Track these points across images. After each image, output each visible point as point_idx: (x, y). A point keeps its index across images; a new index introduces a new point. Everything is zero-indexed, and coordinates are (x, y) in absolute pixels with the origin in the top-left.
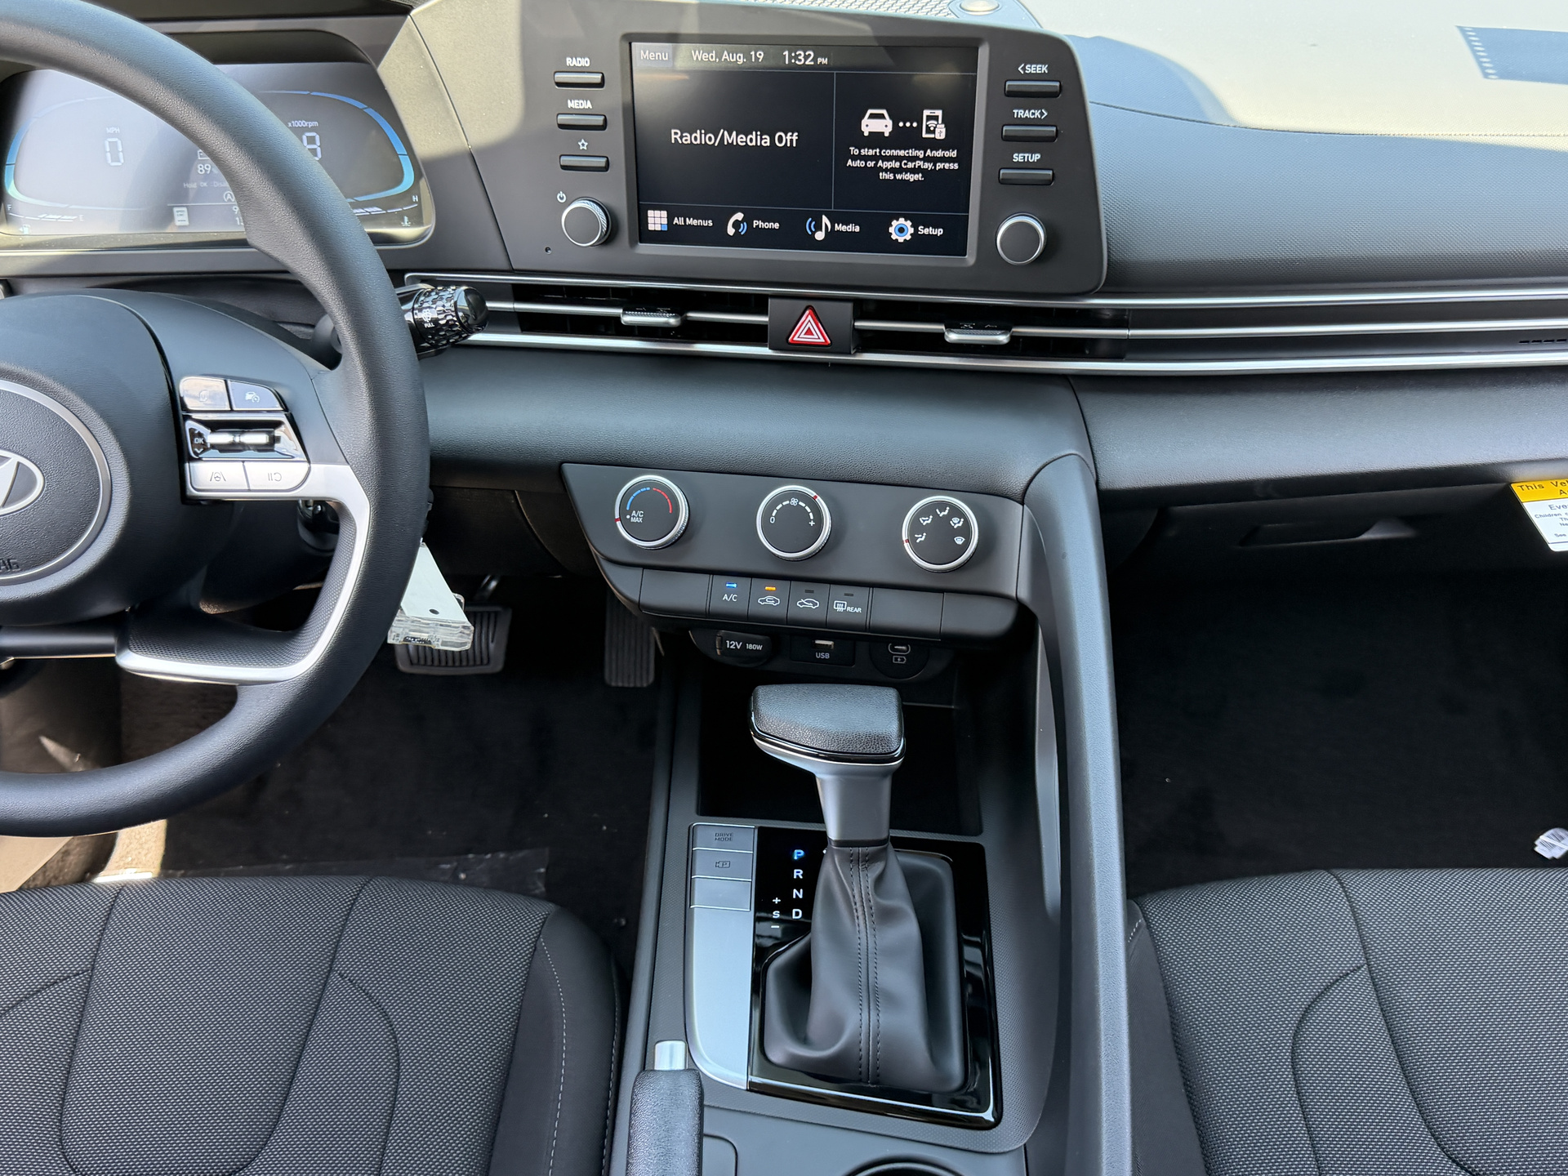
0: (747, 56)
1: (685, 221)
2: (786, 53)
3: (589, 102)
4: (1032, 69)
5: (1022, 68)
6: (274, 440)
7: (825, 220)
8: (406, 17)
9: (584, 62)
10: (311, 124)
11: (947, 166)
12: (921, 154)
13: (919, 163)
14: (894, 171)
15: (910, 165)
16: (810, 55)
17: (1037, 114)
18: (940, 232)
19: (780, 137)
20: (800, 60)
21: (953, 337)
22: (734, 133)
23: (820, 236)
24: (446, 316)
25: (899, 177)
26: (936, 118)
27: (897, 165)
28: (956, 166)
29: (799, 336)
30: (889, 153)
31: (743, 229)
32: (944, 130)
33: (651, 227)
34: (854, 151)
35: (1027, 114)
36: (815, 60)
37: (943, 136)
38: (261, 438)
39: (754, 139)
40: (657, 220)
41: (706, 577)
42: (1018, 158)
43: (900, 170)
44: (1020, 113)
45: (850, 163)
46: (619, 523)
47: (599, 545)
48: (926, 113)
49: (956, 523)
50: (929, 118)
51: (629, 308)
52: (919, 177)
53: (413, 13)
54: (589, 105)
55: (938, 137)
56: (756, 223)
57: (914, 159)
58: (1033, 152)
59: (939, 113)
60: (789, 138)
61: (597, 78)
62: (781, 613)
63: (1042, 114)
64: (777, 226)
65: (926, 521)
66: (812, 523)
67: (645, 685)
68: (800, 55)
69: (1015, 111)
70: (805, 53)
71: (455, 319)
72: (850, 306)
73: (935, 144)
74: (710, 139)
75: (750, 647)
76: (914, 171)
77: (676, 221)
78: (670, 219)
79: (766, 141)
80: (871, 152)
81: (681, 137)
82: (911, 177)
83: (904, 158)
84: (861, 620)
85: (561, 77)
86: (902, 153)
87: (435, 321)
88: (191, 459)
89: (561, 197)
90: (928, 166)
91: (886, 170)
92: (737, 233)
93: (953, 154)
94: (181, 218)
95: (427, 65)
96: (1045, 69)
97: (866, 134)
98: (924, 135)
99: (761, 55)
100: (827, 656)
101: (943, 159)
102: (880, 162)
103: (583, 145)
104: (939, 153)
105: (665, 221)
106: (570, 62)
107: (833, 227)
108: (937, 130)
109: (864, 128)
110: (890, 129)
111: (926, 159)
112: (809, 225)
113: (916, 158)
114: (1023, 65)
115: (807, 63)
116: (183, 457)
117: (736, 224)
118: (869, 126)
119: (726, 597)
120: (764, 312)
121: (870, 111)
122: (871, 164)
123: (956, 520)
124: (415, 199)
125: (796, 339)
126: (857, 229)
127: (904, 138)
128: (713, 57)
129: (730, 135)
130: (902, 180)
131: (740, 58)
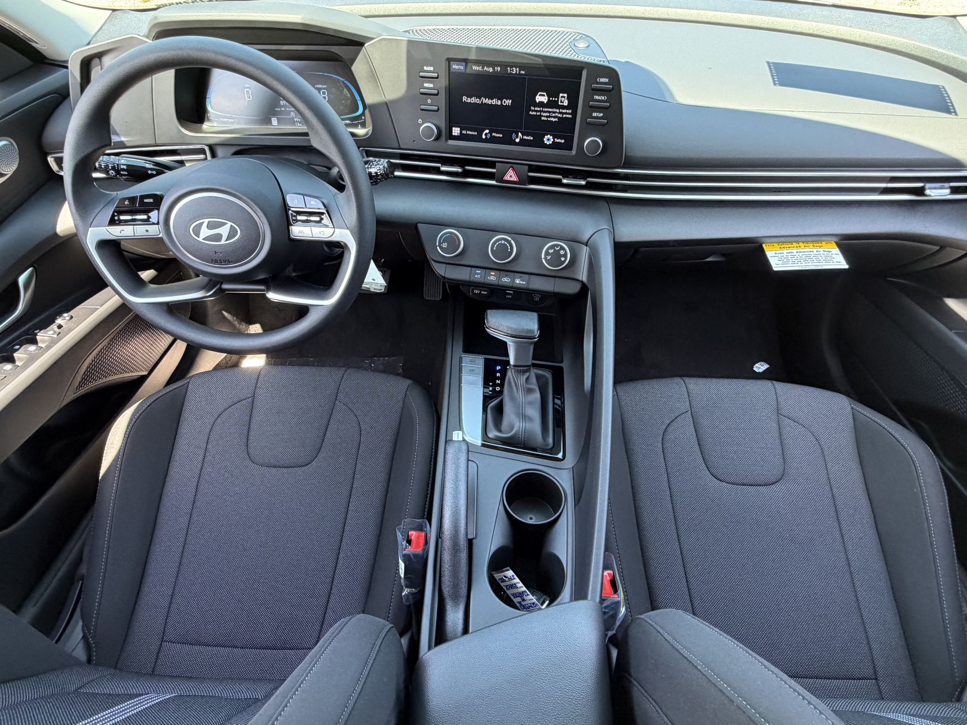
0: (494, 69)
1: (467, 132)
2: (509, 68)
3: (432, 84)
4: (602, 80)
6: (322, 219)
7: (520, 134)
8: (363, 48)
9: (431, 69)
10: (324, 86)
11: (567, 116)
12: (558, 111)
13: (556, 114)
14: (547, 117)
15: (553, 115)
16: (518, 70)
17: (603, 98)
18: (563, 141)
19: (505, 101)
20: (514, 72)
21: (565, 181)
22: (487, 99)
23: (517, 140)
25: (549, 119)
26: (564, 97)
27: (549, 115)
28: (571, 116)
29: (507, 178)
30: (546, 110)
31: (489, 136)
32: (567, 102)
33: (454, 134)
34: (532, 108)
35: (599, 98)
36: (519, 72)
37: (566, 104)
38: (318, 219)
39: (495, 102)
40: (456, 131)
41: (469, 269)
42: (594, 114)
43: (550, 117)
44: (597, 97)
45: (530, 113)
46: (438, 247)
47: (430, 255)
48: (561, 95)
49: (562, 252)
50: (562, 97)
51: (444, 164)
52: (556, 119)
53: (365, 45)
54: (432, 86)
55: (564, 104)
56: (493, 134)
57: (554, 112)
58: (600, 113)
59: (566, 95)
60: (508, 102)
61: (436, 75)
62: (496, 283)
63: (605, 98)
64: (501, 136)
65: (551, 251)
66: (509, 250)
67: (438, 299)
68: (514, 69)
69: (595, 96)
70: (516, 69)
71: (384, 172)
72: (527, 167)
73: (563, 107)
74: (478, 101)
75: (482, 292)
76: (555, 117)
77: (463, 132)
78: (461, 131)
79: (499, 103)
80: (539, 109)
81: (467, 100)
82: (554, 120)
83: (552, 112)
84: (525, 287)
85: (422, 74)
86: (551, 110)
87: (376, 173)
88: (292, 225)
89: (420, 121)
90: (560, 116)
91: (544, 116)
92: (486, 137)
93: (570, 111)
94: (275, 122)
95: (370, 66)
96: (607, 80)
97: (538, 102)
98: (560, 104)
99: (499, 69)
100: (510, 297)
101: (566, 113)
102: (542, 114)
103: (429, 101)
104: (564, 111)
105: (459, 132)
106: (425, 68)
107: (523, 137)
108: (565, 102)
109: (537, 99)
110: (547, 100)
111: (560, 113)
112: (514, 136)
113: (556, 112)
114: (599, 79)
115: (516, 73)
116: (289, 224)
117: (486, 134)
118: (539, 99)
119: (476, 276)
120: (494, 168)
121: (539, 93)
122: (538, 114)
123: (562, 251)
124: (363, 118)
125: (506, 179)
126: (532, 138)
127: (552, 104)
128: (480, 68)
129: (485, 100)
130: (550, 120)
131: (491, 70)
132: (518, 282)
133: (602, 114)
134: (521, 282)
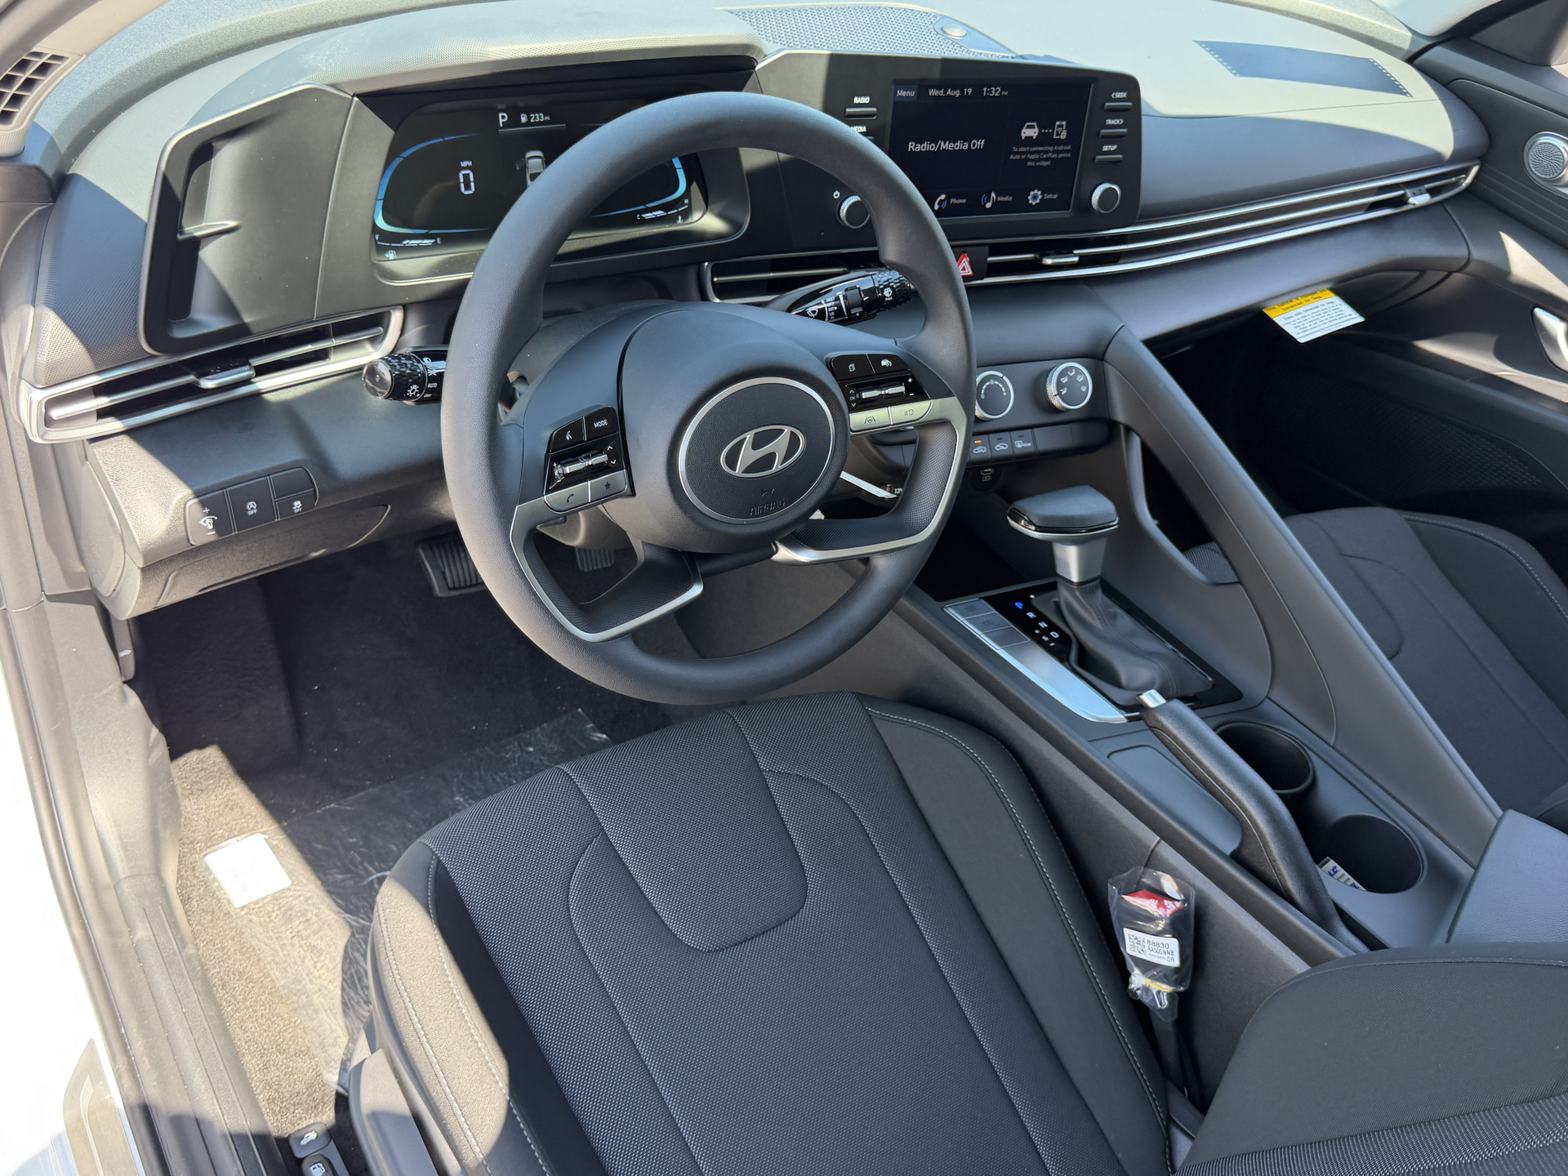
0: (962, 92)
2: (985, 89)
3: (865, 127)
4: (1118, 95)
5: (1113, 95)
7: (993, 195)
8: (753, 72)
9: (866, 100)
11: (1064, 155)
12: (1051, 149)
13: (1050, 155)
14: (1036, 160)
15: (1045, 156)
16: (998, 90)
17: (1118, 122)
18: (1055, 196)
19: (974, 143)
20: (992, 93)
21: (1045, 261)
22: (947, 143)
23: (989, 205)
25: (1038, 164)
26: (1062, 126)
27: (1038, 156)
28: (1069, 155)
30: (1034, 149)
31: (944, 205)
32: (1065, 134)
34: (1015, 149)
35: (1113, 122)
36: (1001, 92)
37: (1065, 137)
39: (959, 145)
42: (1105, 148)
43: (1039, 160)
44: (1110, 122)
45: (1012, 157)
48: (1058, 123)
49: (1080, 379)
50: (1059, 126)
52: (1049, 163)
53: (757, 69)
54: (865, 129)
55: (1062, 137)
56: (952, 201)
57: (1047, 152)
58: (1113, 144)
59: (1064, 123)
60: (979, 143)
61: (873, 110)
63: (1121, 121)
64: (964, 201)
65: (1065, 380)
68: (993, 90)
69: (1107, 121)
70: (996, 88)
72: (987, 247)
73: (1060, 142)
74: (932, 147)
76: (1046, 160)
79: (966, 146)
80: (1024, 149)
81: (915, 147)
82: (1044, 164)
83: (1042, 151)
84: (1033, 449)
85: (849, 111)
86: (1041, 149)
89: (836, 194)
90: (1055, 156)
91: (1032, 160)
92: (940, 208)
93: (1069, 148)
96: (1124, 94)
97: (1023, 138)
98: (1055, 137)
99: (970, 91)
101: (1063, 151)
102: (1029, 156)
104: (1061, 148)
106: (857, 100)
107: (997, 198)
108: (1062, 134)
109: (1022, 134)
110: (1037, 134)
111: (1055, 152)
112: (983, 198)
113: (1048, 152)
114: (1114, 93)
115: (996, 94)
117: (940, 203)
118: (1026, 133)
121: (1027, 124)
122: (1023, 157)
124: (686, 201)
126: (1011, 199)
127: (1044, 139)
128: (941, 93)
129: (945, 143)
130: (1040, 166)
131: (957, 93)
132: (1019, 446)
133: (1115, 147)
134: (1025, 445)
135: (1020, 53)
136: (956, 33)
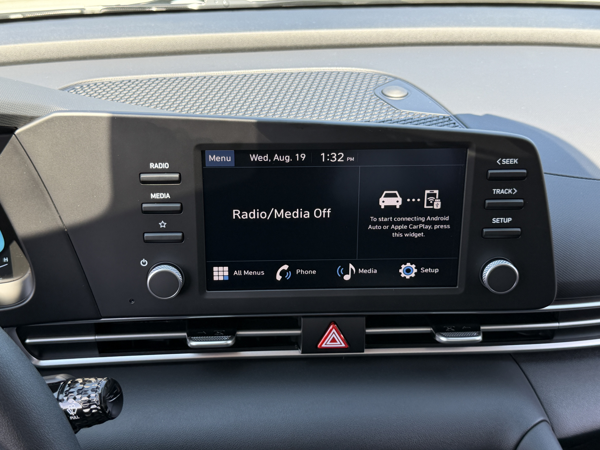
0: (293, 157)
1: (243, 273)
2: (323, 154)
3: (168, 194)
4: (505, 162)
5: (499, 162)
7: (351, 266)
8: (11, 136)
9: (165, 166)
11: (442, 227)
12: (423, 219)
13: (421, 226)
14: (402, 231)
15: (415, 227)
16: (341, 155)
17: (510, 191)
18: (436, 271)
19: (318, 212)
20: (334, 159)
21: (441, 338)
22: (282, 210)
24: (90, 406)
25: (407, 235)
26: (434, 195)
27: (406, 227)
28: (449, 227)
29: (327, 343)
30: (399, 219)
31: (289, 276)
32: (440, 203)
34: (373, 219)
35: (503, 192)
36: (344, 158)
37: (439, 207)
39: (298, 214)
42: (496, 221)
43: (408, 231)
44: (498, 191)
45: (370, 227)
48: (427, 192)
50: (429, 195)
52: (421, 235)
53: (17, 132)
54: (168, 196)
55: (435, 207)
56: (298, 271)
57: (417, 223)
58: (506, 217)
59: (436, 192)
60: (324, 212)
61: (175, 176)
63: (513, 191)
64: (314, 272)
68: (334, 155)
69: (494, 190)
70: (337, 154)
71: (99, 408)
72: (364, 319)
73: (434, 212)
74: (263, 215)
76: (417, 231)
77: (235, 273)
78: (231, 272)
79: (307, 215)
80: (386, 220)
81: (241, 215)
82: (416, 235)
83: (411, 222)
85: (144, 176)
86: (409, 219)
87: (80, 412)
89: (144, 263)
90: (428, 227)
91: (397, 231)
92: (284, 278)
93: (447, 219)
96: (516, 161)
97: (383, 207)
98: (425, 207)
99: (304, 157)
101: (439, 223)
102: (393, 226)
103: (163, 224)
104: (436, 219)
105: (227, 273)
106: (152, 165)
107: (357, 270)
108: (435, 203)
109: (381, 203)
110: (400, 203)
111: (426, 223)
112: (339, 270)
113: (420, 222)
114: (500, 159)
115: (339, 160)
117: (283, 273)
118: (385, 202)
120: (298, 328)
121: (385, 192)
122: (386, 227)
125: (324, 345)
126: (376, 271)
127: (411, 209)
128: (266, 158)
129: (279, 212)
130: (409, 237)
131: (288, 159)
133: (509, 220)
135: (456, 112)
136: (396, 94)
